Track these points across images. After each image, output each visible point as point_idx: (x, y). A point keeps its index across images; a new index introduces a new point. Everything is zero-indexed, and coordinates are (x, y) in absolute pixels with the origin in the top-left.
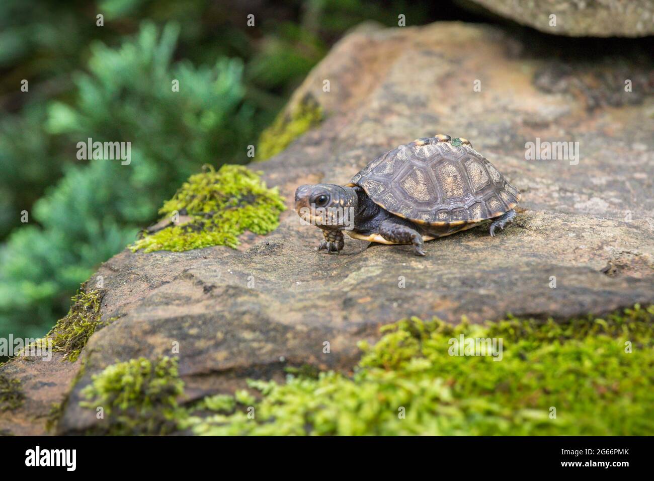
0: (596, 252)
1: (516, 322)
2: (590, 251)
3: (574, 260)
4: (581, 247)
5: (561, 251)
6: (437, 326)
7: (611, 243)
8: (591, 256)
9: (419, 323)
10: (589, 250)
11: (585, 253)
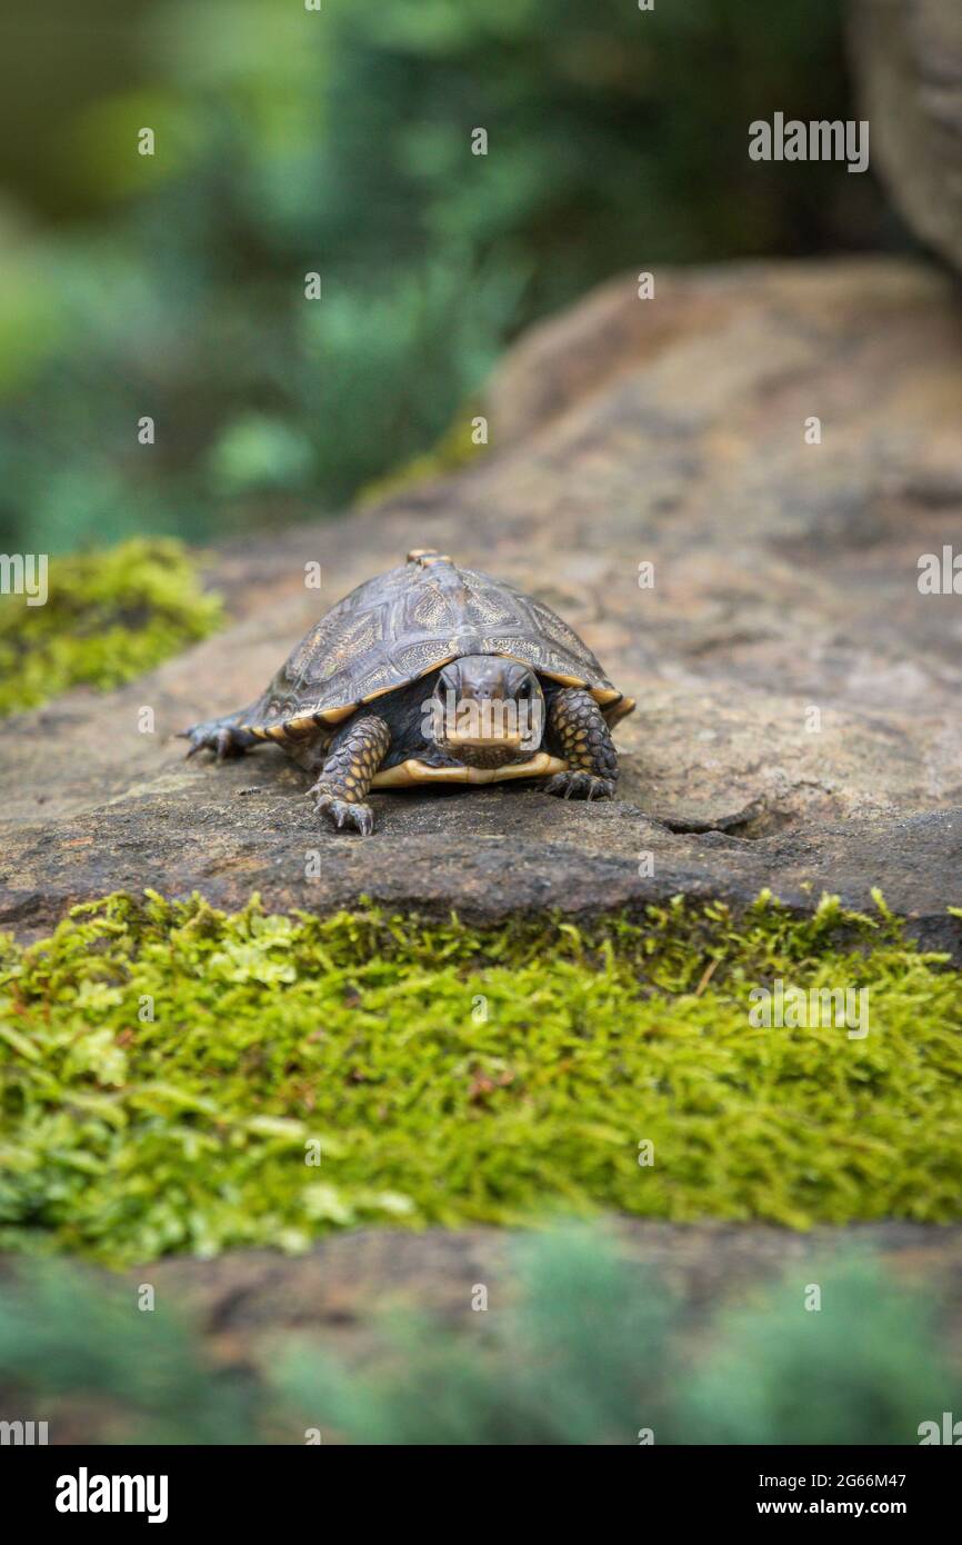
0: (736, 778)
1: (374, 917)
2: (724, 776)
3: (677, 793)
4: (707, 765)
5: (654, 772)
6: (194, 910)
7: (785, 762)
8: (722, 786)
9: (156, 905)
10: (722, 772)
11: (710, 779)
